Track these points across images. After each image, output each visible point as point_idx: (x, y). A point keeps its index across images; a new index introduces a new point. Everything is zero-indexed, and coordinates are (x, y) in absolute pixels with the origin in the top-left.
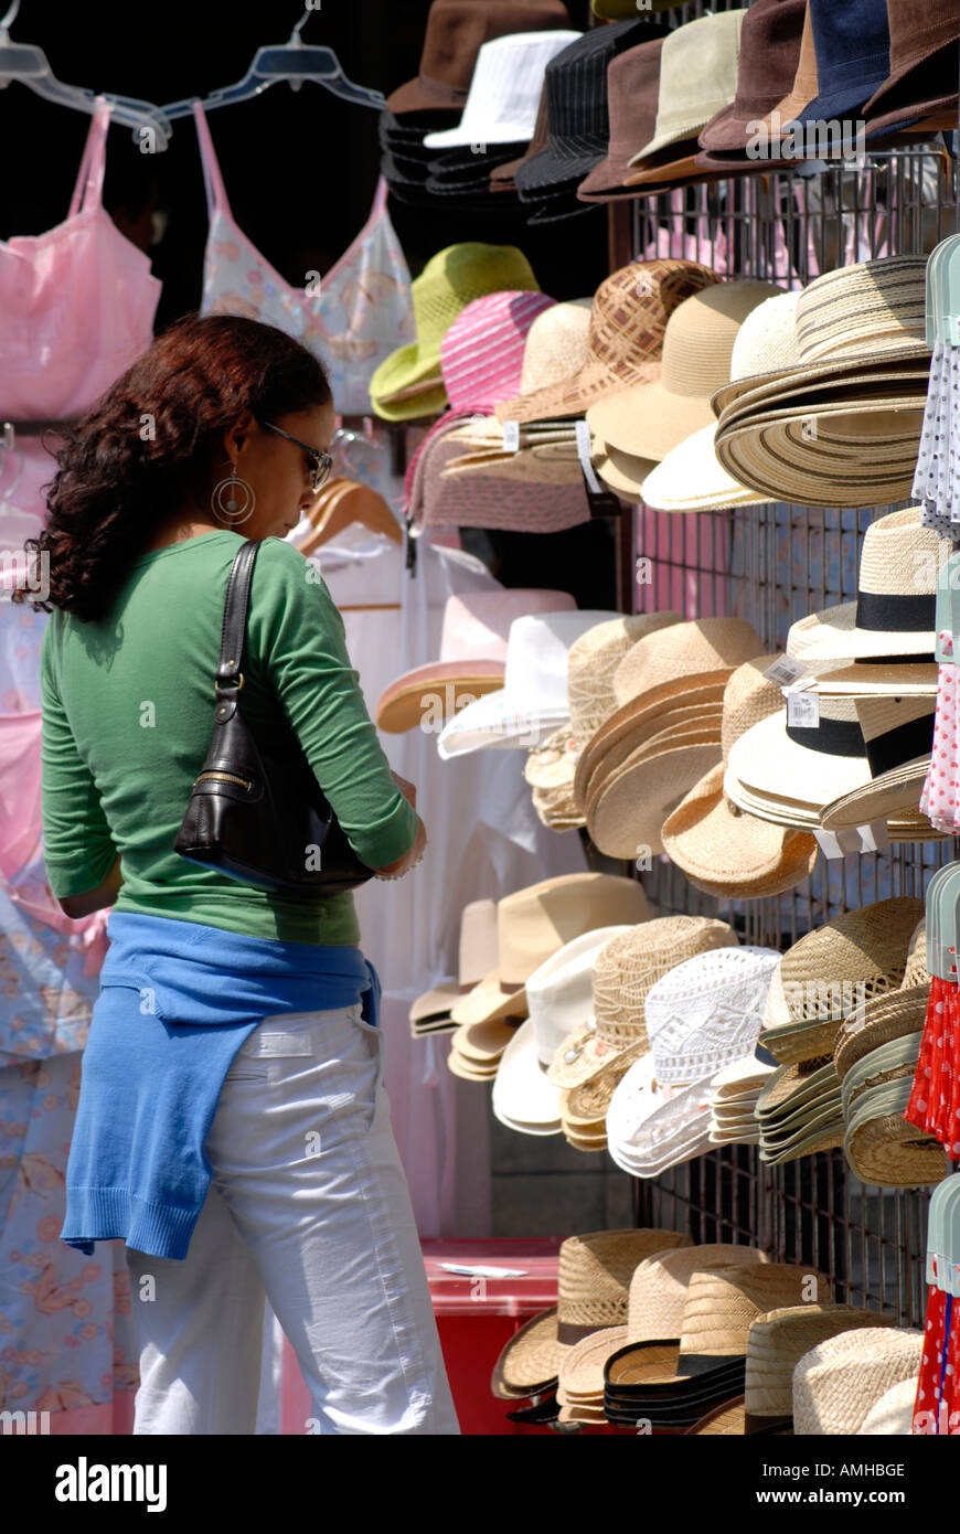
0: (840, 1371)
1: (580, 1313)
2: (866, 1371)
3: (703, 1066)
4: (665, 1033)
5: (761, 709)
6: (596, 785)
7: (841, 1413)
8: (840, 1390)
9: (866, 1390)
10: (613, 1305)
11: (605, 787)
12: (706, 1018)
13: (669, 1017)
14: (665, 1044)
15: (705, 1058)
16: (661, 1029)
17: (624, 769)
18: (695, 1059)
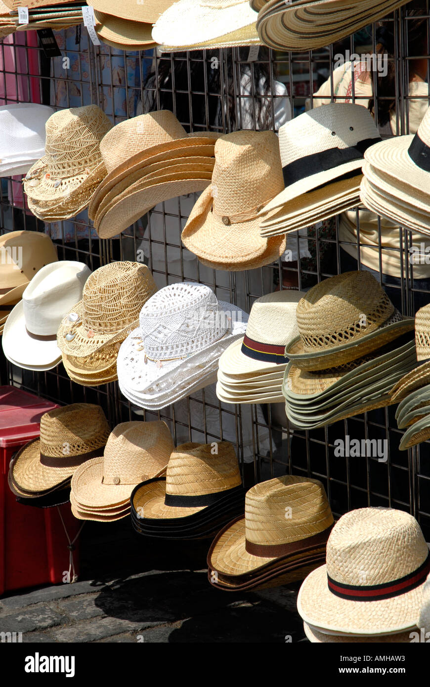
0: (365, 544)
1: (57, 451)
2: (381, 543)
3: (179, 349)
4: (155, 333)
5: (241, 166)
6: (105, 205)
7: (367, 566)
8: (365, 553)
9: (381, 553)
10: (74, 446)
11: (111, 206)
12: (180, 325)
13: (158, 325)
14: (156, 339)
15: (180, 346)
16: (153, 332)
17: (123, 196)
18: (175, 346)
